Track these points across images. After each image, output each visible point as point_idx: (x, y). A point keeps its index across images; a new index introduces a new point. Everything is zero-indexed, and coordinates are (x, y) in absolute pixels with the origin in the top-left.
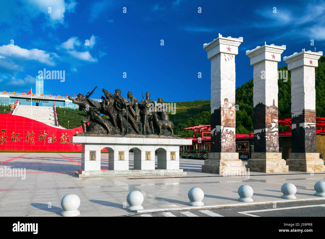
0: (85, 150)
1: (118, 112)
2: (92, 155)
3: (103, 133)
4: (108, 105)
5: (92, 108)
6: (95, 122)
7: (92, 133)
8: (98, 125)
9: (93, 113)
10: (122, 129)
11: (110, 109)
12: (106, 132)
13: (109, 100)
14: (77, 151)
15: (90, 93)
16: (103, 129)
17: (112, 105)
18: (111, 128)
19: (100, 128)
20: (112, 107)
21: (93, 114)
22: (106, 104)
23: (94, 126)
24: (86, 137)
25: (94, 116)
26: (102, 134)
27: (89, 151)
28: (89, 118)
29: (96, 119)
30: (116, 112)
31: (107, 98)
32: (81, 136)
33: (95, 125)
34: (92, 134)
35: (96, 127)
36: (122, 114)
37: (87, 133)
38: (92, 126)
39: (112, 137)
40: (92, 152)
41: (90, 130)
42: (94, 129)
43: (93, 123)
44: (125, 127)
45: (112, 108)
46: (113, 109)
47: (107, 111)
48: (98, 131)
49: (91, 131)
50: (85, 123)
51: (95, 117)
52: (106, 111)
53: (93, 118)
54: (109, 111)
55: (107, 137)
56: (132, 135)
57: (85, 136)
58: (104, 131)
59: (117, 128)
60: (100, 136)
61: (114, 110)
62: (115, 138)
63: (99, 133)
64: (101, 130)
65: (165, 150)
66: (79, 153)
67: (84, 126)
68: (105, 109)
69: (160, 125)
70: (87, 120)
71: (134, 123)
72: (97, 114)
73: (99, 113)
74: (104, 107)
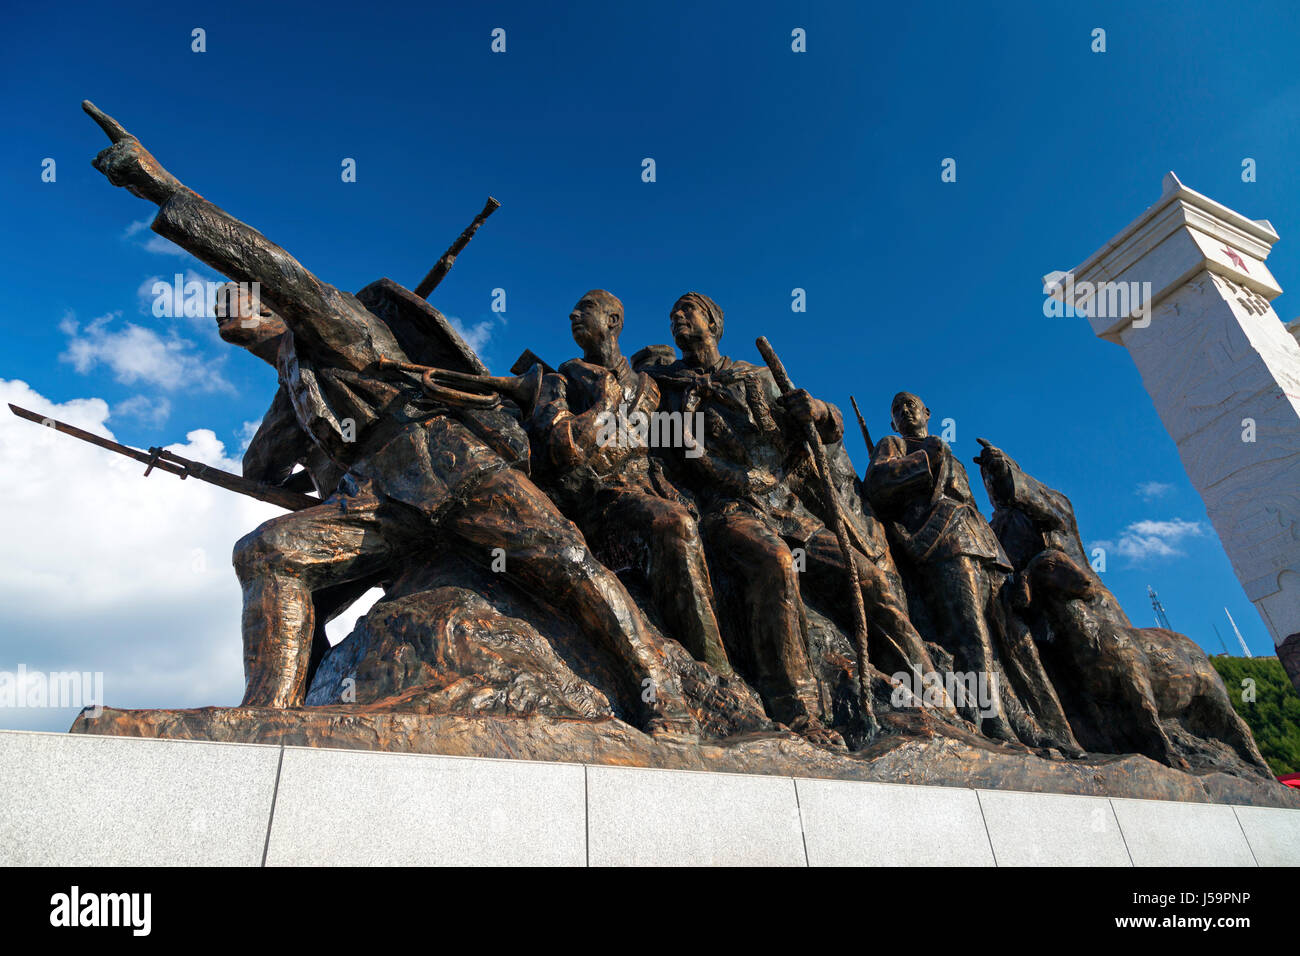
3: (565, 711)
4: (610, 402)
5: (433, 370)
9: (436, 432)
12: (601, 705)
13: (615, 374)
16: (565, 669)
19: (518, 645)
23: (439, 611)
26: (565, 731)
28: (367, 508)
29: (475, 509)
30: (684, 497)
31: (595, 359)
34: (408, 722)
35: (460, 633)
46: (653, 469)
47: (590, 482)
48: (498, 684)
49: (389, 689)
50: (292, 569)
52: (575, 488)
53: (435, 497)
54: (614, 481)
57: (262, 739)
58: (577, 688)
59: (731, 671)
61: (661, 478)
63: (521, 707)
64: (538, 679)
67: (277, 619)
68: (575, 441)
69: (1137, 666)
70: (331, 531)
71: (903, 623)
72: (493, 447)
73: (513, 433)
74: (565, 425)
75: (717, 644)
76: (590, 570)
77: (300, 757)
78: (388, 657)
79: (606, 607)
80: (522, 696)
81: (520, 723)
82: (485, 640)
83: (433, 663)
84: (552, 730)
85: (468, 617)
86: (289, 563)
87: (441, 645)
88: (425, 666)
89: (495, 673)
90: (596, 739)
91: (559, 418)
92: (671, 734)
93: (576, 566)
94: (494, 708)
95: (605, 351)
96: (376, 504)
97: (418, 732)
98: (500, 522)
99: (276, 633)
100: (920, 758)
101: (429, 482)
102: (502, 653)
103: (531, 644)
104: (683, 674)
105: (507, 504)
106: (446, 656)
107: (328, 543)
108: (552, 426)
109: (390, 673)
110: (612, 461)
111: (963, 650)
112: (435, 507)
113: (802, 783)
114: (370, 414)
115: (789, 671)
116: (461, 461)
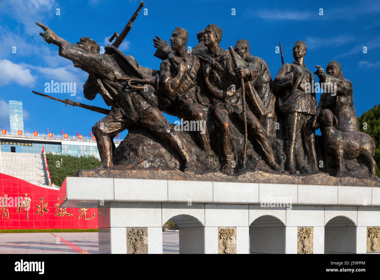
0: (112, 224)
1: (211, 102)
2: (136, 240)
3: (167, 167)
4: (181, 74)
5: (130, 80)
6: (139, 133)
7: (133, 168)
8: (152, 143)
9: (133, 98)
10: (225, 157)
11: (186, 91)
12: (176, 164)
13: (184, 60)
14: (86, 228)
15: (118, 35)
16: (167, 156)
17: (193, 76)
18: (191, 152)
19: (156, 152)
20: (191, 87)
21: (132, 101)
22: (175, 71)
23: (138, 144)
24: (112, 179)
25: (136, 108)
26: (165, 172)
27: (125, 229)
28: (119, 118)
29: (144, 119)
30: (205, 100)
31: (178, 54)
32: (96, 177)
33: (140, 142)
34: (134, 172)
35: (143, 149)
36: (225, 106)
37: (114, 169)
38: (130, 146)
39: (199, 179)
40: (136, 231)
41: (125, 157)
42: (137, 154)
43: (133, 136)
44: (236, 152)
45: (194, 89)
46: (196, 91)
47: (177, 97)
48: (152, 162)
49: (130, 163)
50: (105, 134)
51: (139, 113)
52: (174, 99)
53: (134, 116)
54: (184, 97)
55: (183, 180)
56: (259, 174)
57: (109, 177)
58: (171, 160)
59: (211, 153)
60: (160, 178)
61: (198, 94)
62: (209, 184)
63: (157, 166)
64: (161, 160)
65: (353, 223)
66: (90, 232)
67: (105, 146)
68: (172, 88)
69: (340, 146)
70: (112, 124)
71: (263, 138)
72: (147, 102)
73: (152, 97)
74: (169, 83)
75: (208, 146)
76: (172, 134)
77: (117, 180)
78: (129, 155)
79: (176, 143)
80: (157, 164)
81: (156, 171)
82: (149, 151)
83: (138, 157)
84: (162, 172)
85: (145, 145)
86: (104, 133)
87: (139, 153)
88: (137, 157)
89: (151, 159)
90: (172, 174)
91: (167, 80)
92: (188, 172)
93: (169, 134)
94: (151, 168)
96: (121, 116)
97: (136, 173)
98: (150, 122)
99: (105, 149)
100: (251, 176)
101: (133, 112)
102: (152, 154)
103: (160, 151)
104: (197, 155)
105: (152, 117)
106: (141, 155)
107: (112, 127)
108: (165, 83)
109: (130, 158)
110: (184, 90)
112: (135, 119)
113: (214, 183)
114: (116, 93)
115: (225, 153)
116: (140, 107)
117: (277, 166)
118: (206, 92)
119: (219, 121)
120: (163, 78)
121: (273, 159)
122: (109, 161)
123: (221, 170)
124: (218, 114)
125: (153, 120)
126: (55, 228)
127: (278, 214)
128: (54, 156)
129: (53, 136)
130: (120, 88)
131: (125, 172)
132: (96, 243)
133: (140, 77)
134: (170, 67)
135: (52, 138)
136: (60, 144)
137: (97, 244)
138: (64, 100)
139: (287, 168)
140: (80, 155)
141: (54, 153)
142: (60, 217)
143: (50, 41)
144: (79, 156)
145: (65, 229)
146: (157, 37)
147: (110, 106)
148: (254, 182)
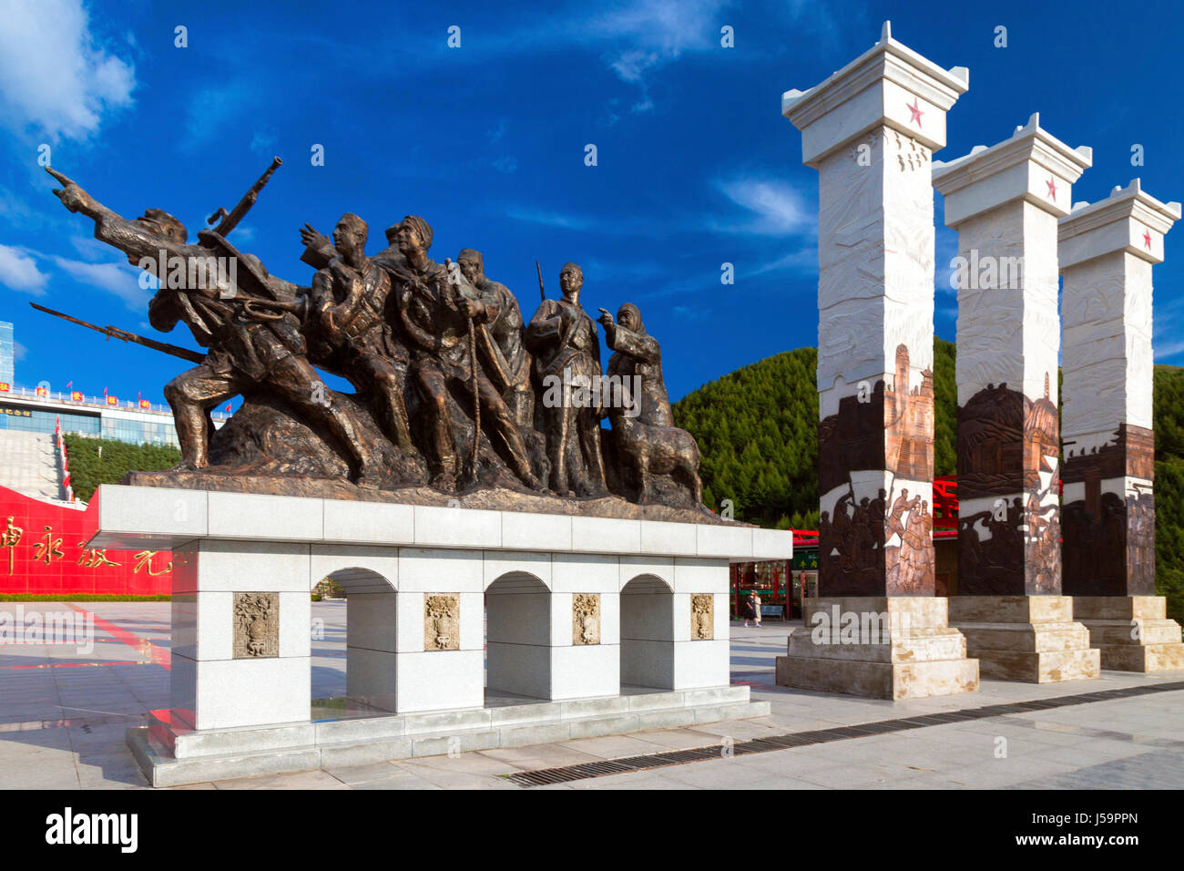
0: (201, 586)
1: (413, 356)
2: (254, 618)
3: (322, 474)
4: (354, 299)
5: (250, 300)
6: (264, 403)
7: (251, 473)
8: (292, 425)
9: (254, 335)
10: (438, 459)
11: (363, 331)
12: (341, 468)
13: (360, 274)
14: (149, 593)
15: (227, 213)
16: (324, 452)
17: (378, 305)
18: (372, 446)
19: (302, 442)
20: (373, 324)
21: (253, 342)
22: (341, 293)
23: (264, 426)
24: (204, 493)
25: (260, 356)
26: (319, 484)
27: (231, 596)
28: (225, 371)
29: (278, 377)
30: (401, 352)
31: (348, 261)
32: (169, 487)
33: (267, 422)
34: (253, 480)
35: (274, 436)
36: (438, 365)
37: (209, 472)
38: (247, 428)
39: (387, 500)
40: (253, 600)
41: (234, 450)
42: (260, 445)
43: (253, 409)
44: (458, 450)
45: (378, 329)
46: (384, 333)
47: (347, 341)
48: (291, 462)
49: (245, 462)
50: (193, 402)
51: (266, 364)
52: (339, 344)
53: (257, 370)
54: (359, 342)
55: (355, 500)
56: (501, 494)
57: (197, 488)
58: (330, 461)
59: (412, 450)
60: (306, 494)
61: (388, 339)
62: (406, 509)
63: (302, 471)
64: (310, 459)
65: (667, 587)
66: (159, 601)
67: (191, 426)
68: (335, 323)
69: (644, 451)
70: (209, 383)
71: (509, 429)
72: (284, 345)
73: (294, 337)
74: (329, 313)
75: (405, 438)
76: (334, 410)
77: (214, 495)
78: (243, 445)
79: (342, 428)
80: (302, 467)
81: (299, 480)
82: (287, 440)
83: (263, 450)
84: (313, 483)
85: (278, 429)
86: (192, 400)
87: (266, 443)
88: (259, 451)
89: (290, 456)
90: (332, 487)
91: (326, 307)
92: (366, 486)
93: (327, 409)
94: (290, 473)
95: (354, 258)
96: (229, 369)
97: (257, 483)
98: (290, 385)
99: (192, 432)
100: (486, 497)
101: (253, 363)
102: (293, 447)
103: (308, 441)
104: (383, 453)
105: (293, 376)
106: (268, 448)
107: (208, 389)
108: (322, 312)
109: (244, 453)
110: (358, 329)
111: (553, 437)
112: (257, 376)
113: (417, 507)
114: (219, 322)
115: (439, 453)
116: (269, 353)
117: (535, 480)
118: (402, 336)
119: (427, 392)
120: (317, 303)
121: (527, 468)
122: (200, 455)
123: (430, 484)
124: (425, 379)
125: (296, 382)
126: (76, 592)
127: (537, 569)
128: (83, 439)
129: (81, 399)
130: (227, 315)
131: (233, 480)
132: (166, 623)
133: (270, 295)
134: (333, 285)
135: (81, 404)
136: (98, 415)
137: (169, 627)
138: (104, 328)
139: (553, 485)
140: (143, 442)
141: (82, 435)
142: (92, 569)
143: (76, 207)
144: (141, 443)
145: (100, 596)
146: (307, 226)
147: (206, 346)
148: (493, 508)
